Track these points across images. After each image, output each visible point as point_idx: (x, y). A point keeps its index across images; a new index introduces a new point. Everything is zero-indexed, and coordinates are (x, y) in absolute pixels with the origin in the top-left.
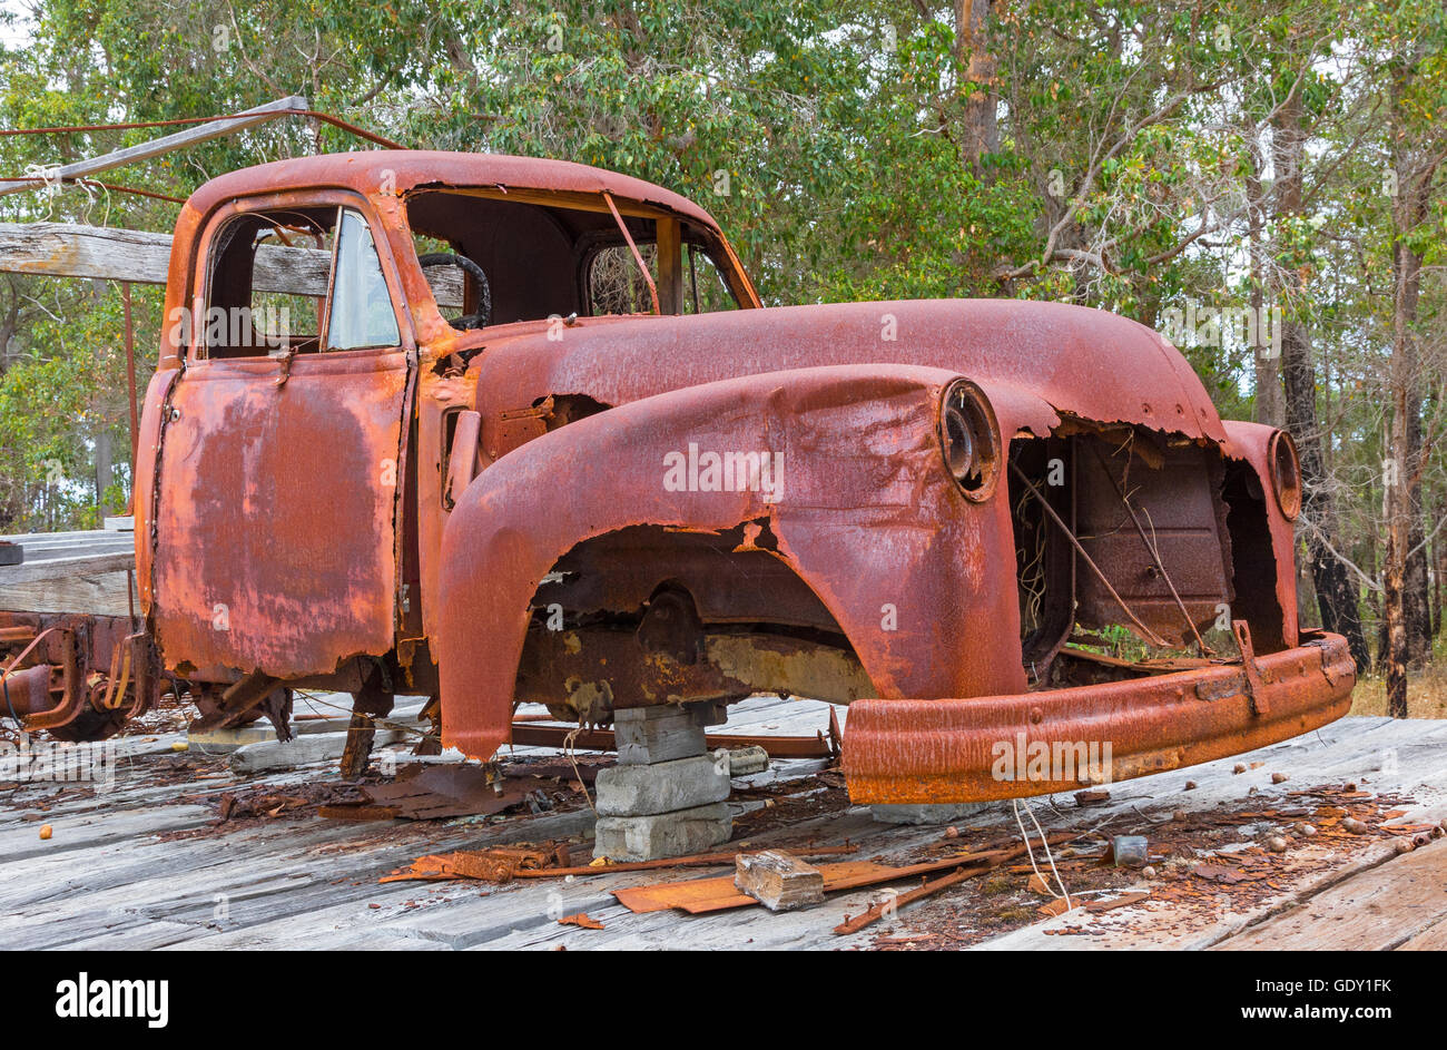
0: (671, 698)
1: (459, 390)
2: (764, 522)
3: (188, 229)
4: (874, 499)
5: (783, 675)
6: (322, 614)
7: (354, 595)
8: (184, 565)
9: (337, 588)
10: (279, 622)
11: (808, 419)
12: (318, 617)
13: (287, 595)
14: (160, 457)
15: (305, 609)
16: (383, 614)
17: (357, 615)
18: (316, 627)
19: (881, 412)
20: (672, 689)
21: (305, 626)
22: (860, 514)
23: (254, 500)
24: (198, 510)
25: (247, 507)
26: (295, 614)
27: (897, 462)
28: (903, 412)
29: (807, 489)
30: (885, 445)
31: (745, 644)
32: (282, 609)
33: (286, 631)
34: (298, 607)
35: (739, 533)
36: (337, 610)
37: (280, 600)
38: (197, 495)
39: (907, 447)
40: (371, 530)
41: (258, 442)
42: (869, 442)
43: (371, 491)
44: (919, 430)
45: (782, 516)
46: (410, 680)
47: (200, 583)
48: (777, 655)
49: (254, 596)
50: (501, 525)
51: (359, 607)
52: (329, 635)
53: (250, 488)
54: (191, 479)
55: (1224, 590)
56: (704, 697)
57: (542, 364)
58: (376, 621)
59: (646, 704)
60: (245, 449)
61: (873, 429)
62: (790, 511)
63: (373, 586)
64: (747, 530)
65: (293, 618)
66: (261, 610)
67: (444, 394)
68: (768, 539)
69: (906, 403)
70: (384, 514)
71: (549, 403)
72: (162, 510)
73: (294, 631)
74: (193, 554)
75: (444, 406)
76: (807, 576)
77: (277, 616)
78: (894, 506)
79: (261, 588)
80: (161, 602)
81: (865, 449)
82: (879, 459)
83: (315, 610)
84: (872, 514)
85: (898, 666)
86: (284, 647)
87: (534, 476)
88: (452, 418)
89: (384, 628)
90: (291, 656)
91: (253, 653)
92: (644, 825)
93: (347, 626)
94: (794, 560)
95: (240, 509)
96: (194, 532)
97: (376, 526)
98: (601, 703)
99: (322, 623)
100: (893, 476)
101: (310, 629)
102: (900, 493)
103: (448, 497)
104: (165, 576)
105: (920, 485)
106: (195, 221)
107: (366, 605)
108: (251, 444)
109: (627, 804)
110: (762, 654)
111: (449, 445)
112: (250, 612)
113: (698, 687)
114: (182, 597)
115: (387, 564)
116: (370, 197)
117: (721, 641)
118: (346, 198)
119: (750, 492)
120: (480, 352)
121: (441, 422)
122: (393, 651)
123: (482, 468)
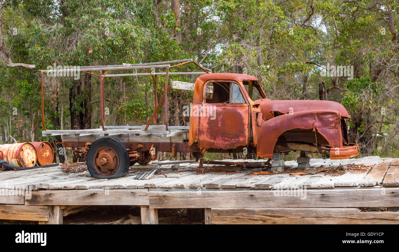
1: (258, 110)
2: (316, 128)
3: (201, 83)
4: (330, 125)
5: (299, 148)
6: (234, 140)
7: (241, 138)
8: (205, 133)
9: (237, 136)
10: (226, 141)
11: (320, 116)
12: (233, 141)
13: (227, 138)
14: (200, 117)
15: (231, 139)
16: (246, 140)
18: (233, 142)
19: (331, 116)
20: (281, 150)
21: (231, 142)
22: (328, 127)
23: (221, 124)
24: (209, 125)
25: (219, 125)
27: (333, 121)
28: (333, 116)
29: (321, 124)
30: (331, 119)
31: (293, 144)
32: (226, 139)
33: (227, 143)
34: (230, 139)
35: (312, 129)
36: (237, 140)
38: (208, 123)
39: (334, 120)
40: (244, 129)
41: (221, 116)
42: (329, 119)
43: (244, 123)
44: (335, 118)
45: (318, 127)
47: (209, 136)
48: (299, 145)
49: (221, 138)
50: (274, 128)
51: (241, 139)
52: (235, 143)
53: (220, 122)
54: (207, 121)
56: (286, 151)
57: (270, 107)
58: (244, 141)
59: (277, 152)
60: (219, 117)
61: (329, 118)
62: (319, 127)
63: (244, 136)
64: (314, 129)
65: (228, 141)
66: (222, 140)
67: (256, 110)
68: (316, 130)
69: (334, 115)
70: (246, 126)
71: (273, 112)
72: (200, 125)
73: (229, 143)
74: (207, 132)
75: (256, 112)
76: (322, 134)
77: (225, 141)
78: (332, 126)
80: (200, 139)
81: (328, 120)
82: (330, 121)
83: (233, 140)
84: (330, 127)
85: (334, 144)
86: (226, 145)
87: (279, 122)
88: (257, 114)
89: (246, 142)
90: (228, 146)
91: (220, 146)
93: (239, 142)
94: (320, 132)
95: (218, 125)
96: (207, 129)
97: (245, 128)
99: (234, 141)
100: (332, 123)
101: (232, 142)
102: (333, 125)
103: (257, 124)
104: (201, 135)
105: (336, 124)
106: (203, 83)
107: (243, 139)
108: (220, 116)
109: (277, 165)
110: (296, 145)
111: (257, 117)
112: (219, 140)
113: (286, 150)
114: (205, 138)
115: (247, 133)
116: (239, 82)
117: (289, 144)
118: (234, 82)
119: (313, 124)
120: (259, 105)
121: (255, 114)
122: (247, 145)
123: (263, 121)
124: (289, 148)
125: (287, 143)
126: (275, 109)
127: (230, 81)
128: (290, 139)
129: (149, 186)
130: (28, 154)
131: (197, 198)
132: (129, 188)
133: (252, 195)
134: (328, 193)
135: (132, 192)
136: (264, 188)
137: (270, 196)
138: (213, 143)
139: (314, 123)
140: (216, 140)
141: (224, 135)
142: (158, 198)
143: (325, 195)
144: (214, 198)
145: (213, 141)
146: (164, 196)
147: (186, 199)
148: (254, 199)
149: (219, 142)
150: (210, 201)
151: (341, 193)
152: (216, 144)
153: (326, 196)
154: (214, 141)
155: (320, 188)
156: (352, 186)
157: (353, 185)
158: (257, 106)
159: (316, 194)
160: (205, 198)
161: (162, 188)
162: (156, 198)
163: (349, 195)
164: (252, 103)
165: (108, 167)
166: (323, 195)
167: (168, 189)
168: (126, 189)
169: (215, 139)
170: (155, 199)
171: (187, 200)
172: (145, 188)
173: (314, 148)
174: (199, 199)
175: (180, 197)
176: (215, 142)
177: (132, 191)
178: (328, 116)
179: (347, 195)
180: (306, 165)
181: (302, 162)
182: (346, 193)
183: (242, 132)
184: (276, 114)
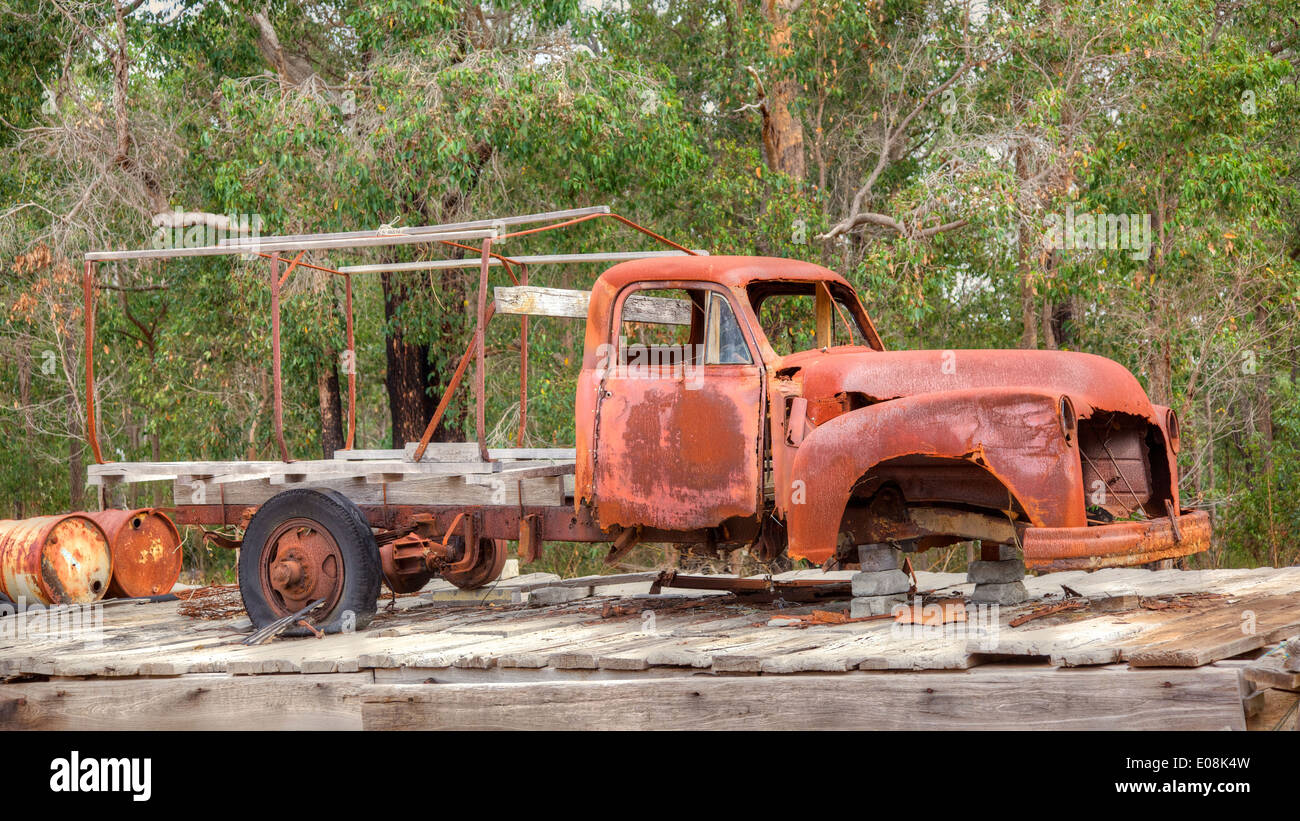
0: (888, 539)
1: (794, 386)
2: (978, 453)
3: (607, 295)
4: (1028, 444)
5: (951, 526)
7: (733, 487)
8: (617, 473)
9: (722, 482)
10: (683, 501)
11: (996, 409)
12: (711, 498)
13: (689, 488)
14: (598, 417)
15: (700, 494)
16: (750, 497)
17: (734, 497)
18: (707, 504)
19: (1032, 408)
20: (889, 535)
21: (700, 503)
22: (1021, 451)
23: (667, 439)
24: (627, 445)
25: (663, 443)
26: (694, 497)
27: (1039, 429)
28: (1041, 408)
29: (996, 439)
30: (1034, 422)
31: (931, 513)
32: (686, 495)
33: (688, 506)
34: (696, 493)
35: (969, 457)
36: (722, 495)
37: (685, 490)
38: (626, 437)
39: (1043, 422)
40: (743, 456)
41: (669, 411)
42: (1025, 420)
43: (743, 436)
44: (1049, 416)
45: (986, 451)
47: (629, 483)
48: (948, 517)
49: (667, 489)
50: (838, 453)
51: (735, 493)
52: (716, 508)
53: (665, 434)
54: (623, 428)
55: (1147, 490)
56: (907, 538)
58: (745, 500)
59: (876, 542)
60: (660, 413)
61: (1028, 414)
62: (991, 450)
63: (744, 482)
64: (972, 456)
65: (692, 499)
66: (671, 495)
67: (784, 389)
68: (980, 461)
69: (1042, 404)
70: (750, 448)
71: (843, 397)
72: (600, 443)
73: (693, 506)
74: (624, 467)
75: (784, 395)
76: (999, 476)
77: (682, 498)
78: (1037, 447)
79: (672, 484)
80: (599, 492)
81: (1024, 423)
82: (1031, 427)
83: (707, 495)
84: (1027, 450)
85: (1043, 514)
86: (686, 513)
88: (789, 402)
89: (750, 503)
90: (690, 518)
91: (664, 518)
92: (881, 600)
93: (728, 503)
94: (993, 468)
95: (658, 444)
96: (625, 456)
97: (746, 454)
99: (711, 502)
100: (1037, 434)
101: (704, 505)
102: (1040, 442)
103: (789, 439)
104: (603, 479)
105: (1049, 439)
106: (612, 292)
107: (740, 492)
108: (664, 411)
109: (871, 590)
110: (940, 517)
111: (788, 413)
112: (663, 497)
113: (904, 533)
114: (615, 490)
115: (753, 470)
116: (732, 289)
117: (917, 511)
118: (714, 287)
119: (969, 440)
120: (798, 369)
121: (783, 404)
122: (755, 515)
123: (808, 426)
124: (917, 525)
125: (909, 510)
126: (851, 383)
127: (702, 286)
128: (917, 493)
129: (373, 664)
130: (78, 555)
131: (518, 707)
132: (311, 670)
133: (697, 694)
134: (946, 685)
135: (318, 685)
136: (741, 669)
137: (754, 697)
138: (644, 508)
139: (972, 437)
140: (653, 497)
141: (681, 477)
142: (391, 706)
143: (936, 694)
144: (572, 705)
145: (640, 500)
146: (411, 699)
147: (480, 710)
148: (705, 709)
149: (667, 507)
150: (559, 714)
151: (991, 686)
152: (650, 511)
153: (938, 697)
154: (646, 498)
158: (789, 373)
159: (909, 687)
160: (544, 705)
161: (415, 668)
162: (384, 705)
163: (1016, 691)
164: (777, 362)
165: (304, 594)
166: (930, 691)
167: (433, 672)
168: (299, 673)
169: (648, 493)
170: (383, 710)
171: (485, 714)
172: (362, 670)
173: (1004, 526)
174: (525, 710)
175: (462, 704)
176: (648, 503)
177: (320, 681)
178: (1023, 409)
179: (1012, 692)
180: (998, 590)
181: (984, 581)
182: (1009, 686)
183: (737, 461)
184: (859, 400)
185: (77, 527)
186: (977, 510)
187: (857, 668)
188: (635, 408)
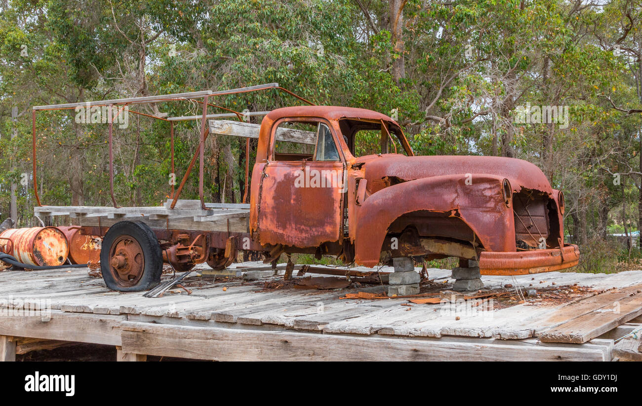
0: (409, 255)
1: (360, 174)
2: (456, 210)
3: (268, 124)
4: (485, 206)
5: (442, 249)
6: (316, 231)
7: (327, 226)
8: (269, 217)
9: (321, 224)
10: (302, 233)
12: (315, 232)
13: (305, 225)
14: (261, 187)
15: (311, 229)
16: (336, 231)
17: (328, 231)
18: (314, 234)
19: (488, 186)
20: (410, 253)
21: (310, 234)
22: (481, 209)
23: (294, 200)
24: (275, 202)
25: (292, 202)
26: (307, 231)
27: (491, 197)
28: (492, 186)
29: (467, 203)
30: (488, 193)
31: (432, 242)
32: (303, 229)
33: (304, 235)
34: (308, 229)
35: (450, 212)
36: (322, 230)
37: (303, 227)
38: (274, 198)
39: (493, 194)
40: (333, 209)
42: (484, 192)
43: (333, 199)
44: (496, 190)
45: (461, 209)
46: (327, 250)
47: (275, 222)
48: (441, 244)
49: (294, 226)
50: (381, 209)
51: (328, 229)
52: (318, 236)
53: (293, 197)
54: (272, 193)
55: (547, 232)
56: (419, 255)
57: (382, 168)
58: (334, 233)
59: (402, 256)
60: (292, 186)
61: (485, 189)
62: (464, 208)
63: (333, 223)
64: (452, 212)
65: (306, 232)
66: (296, 229)
67: (355, 174)
68: (458, 214)
69: (493, 184)
70: (337, 205)
71: (386, 179)
72: (262, 202)
73: (307, 235)
74: (273, 214)
75: (355, 178)
76: (468, 223)
77: (301, 231)
78: (490, 207)
79: (296, 224)
80: (260, 227)
81: (483, 194)
82: (486, 196)
83: (314, 230)
84: (484, 209)
85: (491, 244)
86: (303, 239)
87: (391, 197)
88: (358, 181)
89: (336, 235)
90: (305, 242)
91: (292, 241)
92: (404, 287)
93: (324, 234)
94: (464, 219)
95: (290, 202)
96: (273, 208)
97: (335, 208)
98: (388, 256)
99: (316, 233)
100: (490, 200)
101: (312, 235)
102: (491, 204)
103: (357, 200)
104: (262, 220)
105: (497, 203)
106: (271, 123)
107: (330, 229)
109: (399, 282)
110: (437, 244)
111: (357, 187)
112: (292, 230)
113: (417, 252)
114: (268, 226)
115: (338, 218)
116: (330, 121)
117: (425, 240)
118: (322, 120)
119: (453, 203)
120: (364, 164)
121: (355, 181)
122: (338, 241)
123: (367, 194)
124: (424, 248)
125: (421, 240)
126: (392, 172)
127: (316, 120)
128: (425, 231)
129: (127, 312)
130: (52, 245)
131: (195, 340)
132: (97, 312)
133: (286, 342)
134: (425, 348)
135: (101, 320)
136: (309, 328)
137: (318, 346)
138: (282, 235)
139: (454, 200)
140: (287, 230)
141: (300, 220)
142: (136, 333)
143: (420, 353)
144: (221, 342)
145: (281, 231)
146: (144, 331)
147: (177, 340)
148: (290, 350)
149: (292, 234)
150: (216, 346)
151: (452, 350)
152: (285, 237)
153: (422, 355)
154: (283, 230)
155: (412, 335)
156: (477, 335)
157: (479, 334)
158: (360, 166)
159: (403, 347)
160: (208, 341)
161: (146, 315)
162: (132, 333)
163: (466, 355)
164: (352, 161)
165: (126, 272)
166: (415, 351)
167: (155, 319)
169: (284, 228)
170: (131, 335)
171: (180, 342)
172: (121, 314)
173: (470, 250)
174: (198, 342)
175: (168, 336)
176: (284, 233)
177: (102, 318)
178: (483, 186)
179: (464, 355)
180: (467, 283)
181: (460, 278)
182: (462, 351)
183: (330, 214)
184: (395, 180)
185: (51, 232)
186: (457, 241)
187: (376, 332)
188: (279, 183)
